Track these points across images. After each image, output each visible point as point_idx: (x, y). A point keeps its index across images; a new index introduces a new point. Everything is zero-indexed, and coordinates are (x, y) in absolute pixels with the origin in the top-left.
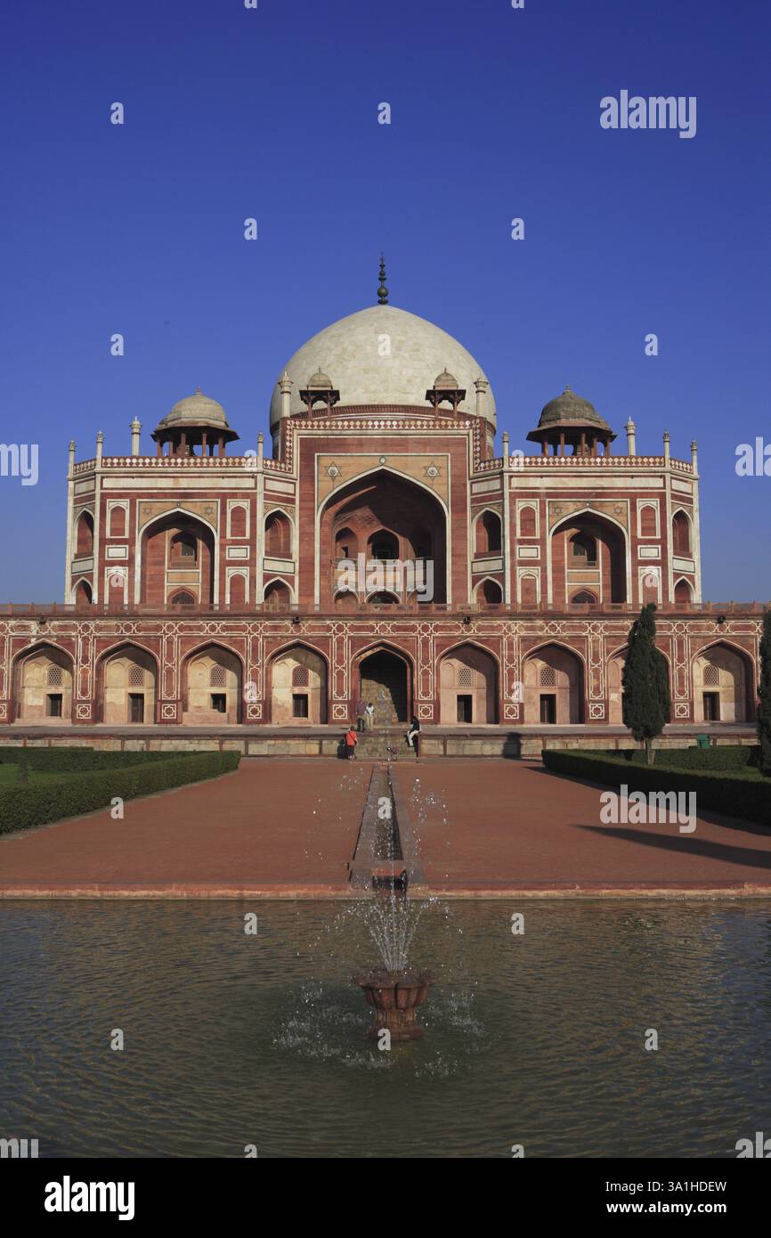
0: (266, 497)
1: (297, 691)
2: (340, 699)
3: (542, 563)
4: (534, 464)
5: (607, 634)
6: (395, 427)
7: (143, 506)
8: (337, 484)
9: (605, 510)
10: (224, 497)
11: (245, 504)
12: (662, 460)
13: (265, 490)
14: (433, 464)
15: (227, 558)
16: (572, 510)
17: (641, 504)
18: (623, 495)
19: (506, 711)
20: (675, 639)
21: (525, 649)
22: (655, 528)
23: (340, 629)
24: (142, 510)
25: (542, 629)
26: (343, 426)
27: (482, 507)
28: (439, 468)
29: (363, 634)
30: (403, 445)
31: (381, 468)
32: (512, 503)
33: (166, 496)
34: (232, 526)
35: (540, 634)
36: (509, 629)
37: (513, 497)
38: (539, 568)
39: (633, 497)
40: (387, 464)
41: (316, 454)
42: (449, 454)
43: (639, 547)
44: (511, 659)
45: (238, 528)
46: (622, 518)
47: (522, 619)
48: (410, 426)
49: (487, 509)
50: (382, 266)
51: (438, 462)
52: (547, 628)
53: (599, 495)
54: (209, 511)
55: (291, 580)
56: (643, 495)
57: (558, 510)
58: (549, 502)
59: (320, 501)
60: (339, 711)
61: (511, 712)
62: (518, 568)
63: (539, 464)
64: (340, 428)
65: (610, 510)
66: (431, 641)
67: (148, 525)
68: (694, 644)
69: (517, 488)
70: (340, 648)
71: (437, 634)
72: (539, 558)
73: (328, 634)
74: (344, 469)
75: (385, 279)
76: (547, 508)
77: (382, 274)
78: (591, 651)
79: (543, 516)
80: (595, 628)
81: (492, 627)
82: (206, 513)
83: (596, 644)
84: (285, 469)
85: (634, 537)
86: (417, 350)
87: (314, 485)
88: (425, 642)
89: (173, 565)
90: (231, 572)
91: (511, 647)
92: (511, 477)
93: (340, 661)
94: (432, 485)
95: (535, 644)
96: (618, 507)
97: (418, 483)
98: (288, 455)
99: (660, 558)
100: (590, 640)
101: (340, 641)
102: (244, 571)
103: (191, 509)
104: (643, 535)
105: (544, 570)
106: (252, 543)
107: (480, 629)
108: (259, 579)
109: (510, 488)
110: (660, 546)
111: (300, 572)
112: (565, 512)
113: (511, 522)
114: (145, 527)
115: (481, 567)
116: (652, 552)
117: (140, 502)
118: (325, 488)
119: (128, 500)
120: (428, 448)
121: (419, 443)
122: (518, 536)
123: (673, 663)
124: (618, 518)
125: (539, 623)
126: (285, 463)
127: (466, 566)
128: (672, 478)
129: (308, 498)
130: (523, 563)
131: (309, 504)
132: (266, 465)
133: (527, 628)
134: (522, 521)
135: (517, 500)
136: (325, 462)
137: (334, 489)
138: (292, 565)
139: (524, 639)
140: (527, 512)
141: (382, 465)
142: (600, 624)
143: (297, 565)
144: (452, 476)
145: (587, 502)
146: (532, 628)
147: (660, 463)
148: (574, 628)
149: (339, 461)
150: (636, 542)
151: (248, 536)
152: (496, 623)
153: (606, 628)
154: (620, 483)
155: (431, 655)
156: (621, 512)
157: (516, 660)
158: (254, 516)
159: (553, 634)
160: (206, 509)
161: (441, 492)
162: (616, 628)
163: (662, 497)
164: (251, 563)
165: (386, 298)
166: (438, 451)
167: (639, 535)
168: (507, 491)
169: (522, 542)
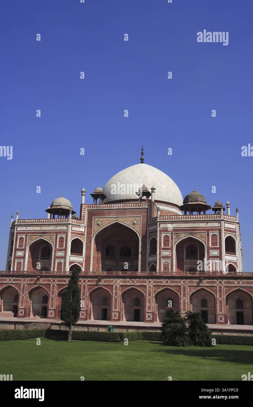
0: (72, 233)
1: (43, 305)
2: (52, 308)
3: (171, 257)
4: (169, 219)
5: (154, 284)
6: (122, 206)
7: (30, 237)
8: (100, 228)
9: (196, 236)
10: (57, 233)
11: (64, 236)
12: (220, 216)
13: (72, 230)
14: (135, 220)
15: (57, 256)
16: (183, 236)
17: (211, 234)
18: (204, 230)
19: (113, 316)
20: (182, 287)
21: (122, 290)
22: (217, 243)
23: (54, 281)
24: (29, 238)
25: (129, 282)
26: (103, 207)
27: (152, 236)
28: (137, 221)
29: (62, 283)
30: (124, 213)
31: (116, 222)
32: (160, 234)
33: (37, 233)
34: (59, 244)
35: (128, 284)
36: (116, 282)
37: (161, 231)
38: (170, 259)
39: (208, 230)
40: (118, 220)
41: (93, 217)
42: (141, 216)
43: (210, 250)
44: (116, 294)
45: (61, 245)
46: (203, 239)
47: (121, 278)
48: (127, 206)
49: (153, 236)
50: (142, 150)
51: (138, 219)
52: (131, 282)
53: (194, 230)
54: (51, 238)
55: (82, 264)
56: (212, 230)
57: (178, 236)
58: (175, 233)
59: (94, 234)
60: (51, 314)
61: (115, 316)
62: (162, 259)
63: (171, 219)
64: (102, 207)
65: (199, 236)
66: (86, 286)
67: (31, 243)
68: (191, 289)
69: (162, 228)
70: (53, 288)
71: (89, 284)
72: (170, 255)
73: (49, 283)
74: (102, 223)
75: (143, 154)
76: (174, 236)
77: (142, 152)
78: (147, 292)
79: (172, 238)
80: (149, 282)
81: (109, 281)
82: (50, 239)
83: (150, 289)
84: (81, 223)
85: (208, 247)
86: (145, 179)
87: (92, 229)
88: (84, 286)
89: (42, 258)
90: (57, 261)
91: (116, 289)
92: (160, 224)
93: (53, 294)
94: (135, 228)
95: (126, 288)
96: (202, 235)
97: (129, 227)
98: (82, 218)
99: (219, 255)
100: (147, 287)
101: (53, 286)
102: (62, 261)
103: (46, 238)
104: (212, 246)
105: (172, 260)
106: (65, 250)
107: (105, 282)
108: (67, 264)
109: (160, 228)
110: (219, 250)
111: (85, 261)
112: (181, 237)
113: (160, 241)
114: (30, 244)
115: (151, 259)
116: (216, 253)
117: (29, 235)
118: (96, 230)
119: (25, 235)
120: (133, 214)
121: (130, 212)
122: (162, 246)
123: (181, 297)
124: (201, 239)
125: (128, 280)
126: (81, 221)
127: (146, 259)
128: (224, 223)
129: (89, 233)
130: (164, 257)
131: (90, 236)
132: (73, 221)
133: (123, 282)
134: (164, 241)
135: (162, 233)
136: (96, 220)
137: (99, 230)
138: (82, 258)
139: (121, 286)
140: (166, 237)
141: (117, 220)
142: (152, 281)
143: (84, 258)
144: (142, 224)
145: (189, 233)
146: (125, 282)
147: (219, 217)
148: (141, 282)
149: (101, 219)
150: (209, 249)
151: (64, 248)
152: (111, 280)
153: (154, 282)
154: (203, 225)
155: (86, 292)
156: (203, 237)
157: (118, 295)
158: (66, 240)
159: (133, 284)
160: (50, 237)
161: (138, 230)
162: (158, 282)
163: (220, 230)
164: (65, 257)
165: (143, 161)
166: (137, 215)
167: (210, 246)
168: (158, 229)
169: (164, 249)
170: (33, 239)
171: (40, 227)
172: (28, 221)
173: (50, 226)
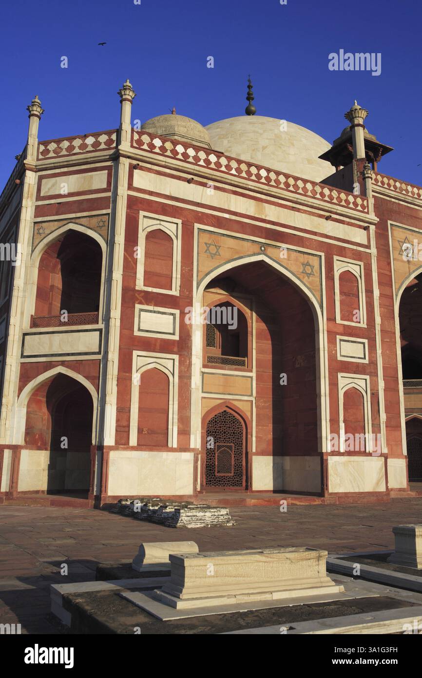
7: (206, 237)
11: (358, 271)
15: (339, 358)
24: (203, 246)
33: (243, 227)
34: (343, 303)
41: (390, 223)
54: (308, 269)
67: (214, 275)
82: (305, 273)
87: (390, 264)
90: (345, 382)
102: (362, 383)
106: (371, 334)
114: (209, 278)
117: (199, 229)
119: (180, 221)
131: (386, 290)
136: (399, 234)
137: (410, 275)
149: (412, 238)
170: (225, 254)
171: (252, 202)
172: (191, 152)
173: (298, 210)
